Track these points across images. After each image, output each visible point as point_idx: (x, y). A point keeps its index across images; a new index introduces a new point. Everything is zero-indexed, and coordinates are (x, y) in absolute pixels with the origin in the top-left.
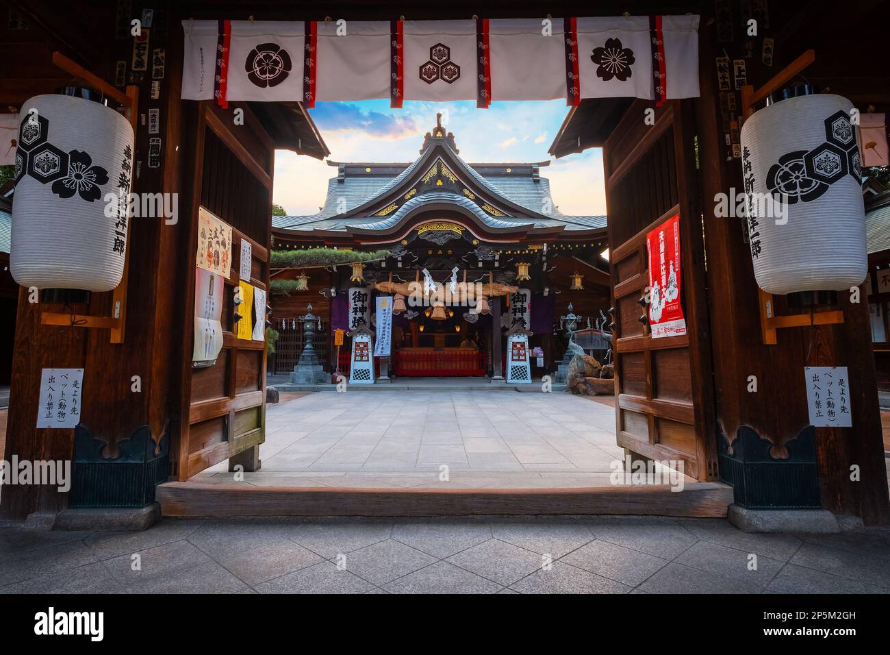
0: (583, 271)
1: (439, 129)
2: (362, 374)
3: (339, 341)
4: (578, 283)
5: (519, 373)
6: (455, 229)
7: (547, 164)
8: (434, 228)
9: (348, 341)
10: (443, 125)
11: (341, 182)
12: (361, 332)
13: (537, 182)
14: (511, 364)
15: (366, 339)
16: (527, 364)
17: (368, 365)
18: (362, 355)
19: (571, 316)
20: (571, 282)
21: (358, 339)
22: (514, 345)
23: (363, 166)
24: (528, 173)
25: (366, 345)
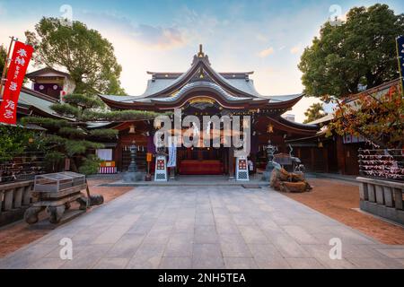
0: (272, 123)
1: (201, 53)
2: (161, 176)
3: (149, 159)
4: (271, 129)
5: (243, 175)
6: (210, 101)
7: (252, 73)
8: (199, 101)
9: (154, 159)
10: (203, 51)
11: (153, 81)
12: (160, 155)
13: (248, 81)
14: (238, 171)
15: (163, 158)
16: (247, 171)
17: (164, 172)
18: (161, 167)
19: (270, 147)
20: (267, 129)
21: (159, 158)
22: (240, 161)
23: (164, 74)
24: (244, 77)
25: (163, 162)
